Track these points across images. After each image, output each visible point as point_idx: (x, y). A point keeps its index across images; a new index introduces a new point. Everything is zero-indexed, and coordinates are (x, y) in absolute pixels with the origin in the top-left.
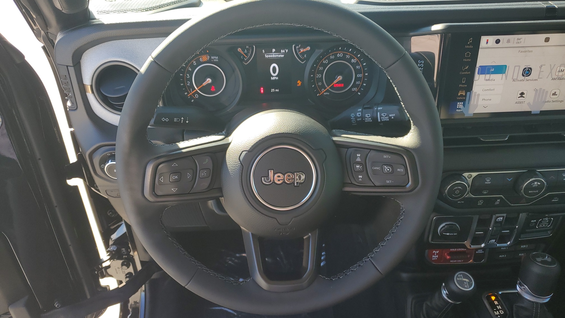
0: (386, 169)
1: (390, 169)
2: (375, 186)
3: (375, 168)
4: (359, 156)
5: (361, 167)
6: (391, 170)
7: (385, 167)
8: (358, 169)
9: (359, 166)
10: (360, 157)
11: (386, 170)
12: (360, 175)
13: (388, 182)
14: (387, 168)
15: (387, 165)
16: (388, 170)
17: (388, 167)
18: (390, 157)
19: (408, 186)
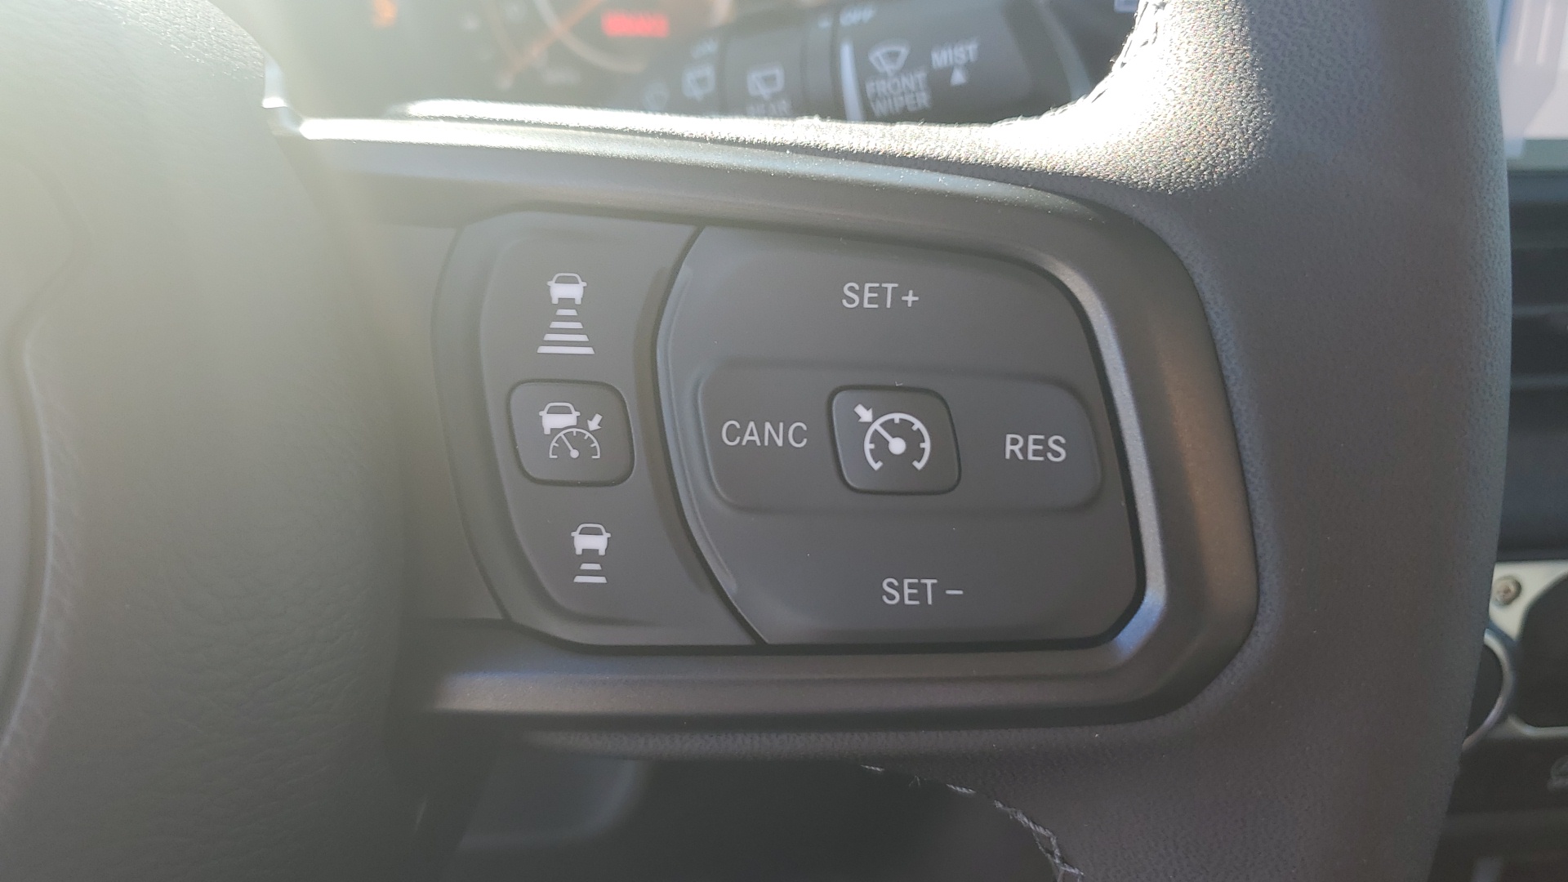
0: (876, 437)
1: (913, 439)
2: (759, 648)
3: (751, 436)
4: (566, 303)
5: (594, 424)
6: (926, 445)
7: (865, 415)
8: (562, 450)
9: (569, 420)
10: (584, 311)
11: (868, 446)
12: (592, 520)
13: (898, 592)
14: (887, 425)
15: (883, 394)
16: (897, 446)
17: (897, 417)
18: (910, 298)
19: (1132, 636)
